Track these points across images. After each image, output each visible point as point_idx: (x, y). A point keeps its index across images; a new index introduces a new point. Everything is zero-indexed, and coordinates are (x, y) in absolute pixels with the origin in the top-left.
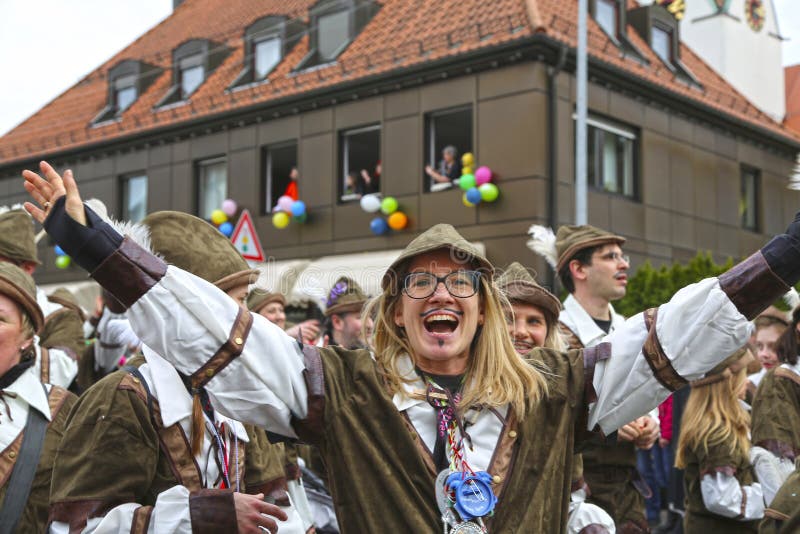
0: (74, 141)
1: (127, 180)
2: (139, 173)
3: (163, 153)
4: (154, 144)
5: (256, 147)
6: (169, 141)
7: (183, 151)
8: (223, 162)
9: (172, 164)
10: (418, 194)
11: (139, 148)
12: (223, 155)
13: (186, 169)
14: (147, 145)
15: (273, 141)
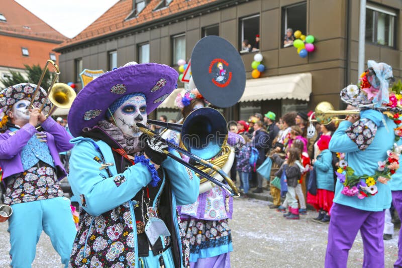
0: (117, 28)
1: (141, 46)
2: (146, 43)
3: (156, 32)
4: (152, 28)
5: (199, 28)
6: (159, 27)
7: (165, 31)
8: (184, 36)
9: (161, 38)
10: (278, 49)
11: (146, 30)
12: (184, 33)
13: (167, 40)
14: (149, 29)
15: (207, 25)
